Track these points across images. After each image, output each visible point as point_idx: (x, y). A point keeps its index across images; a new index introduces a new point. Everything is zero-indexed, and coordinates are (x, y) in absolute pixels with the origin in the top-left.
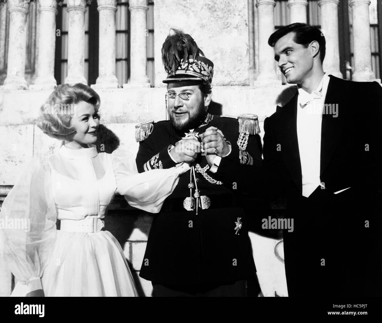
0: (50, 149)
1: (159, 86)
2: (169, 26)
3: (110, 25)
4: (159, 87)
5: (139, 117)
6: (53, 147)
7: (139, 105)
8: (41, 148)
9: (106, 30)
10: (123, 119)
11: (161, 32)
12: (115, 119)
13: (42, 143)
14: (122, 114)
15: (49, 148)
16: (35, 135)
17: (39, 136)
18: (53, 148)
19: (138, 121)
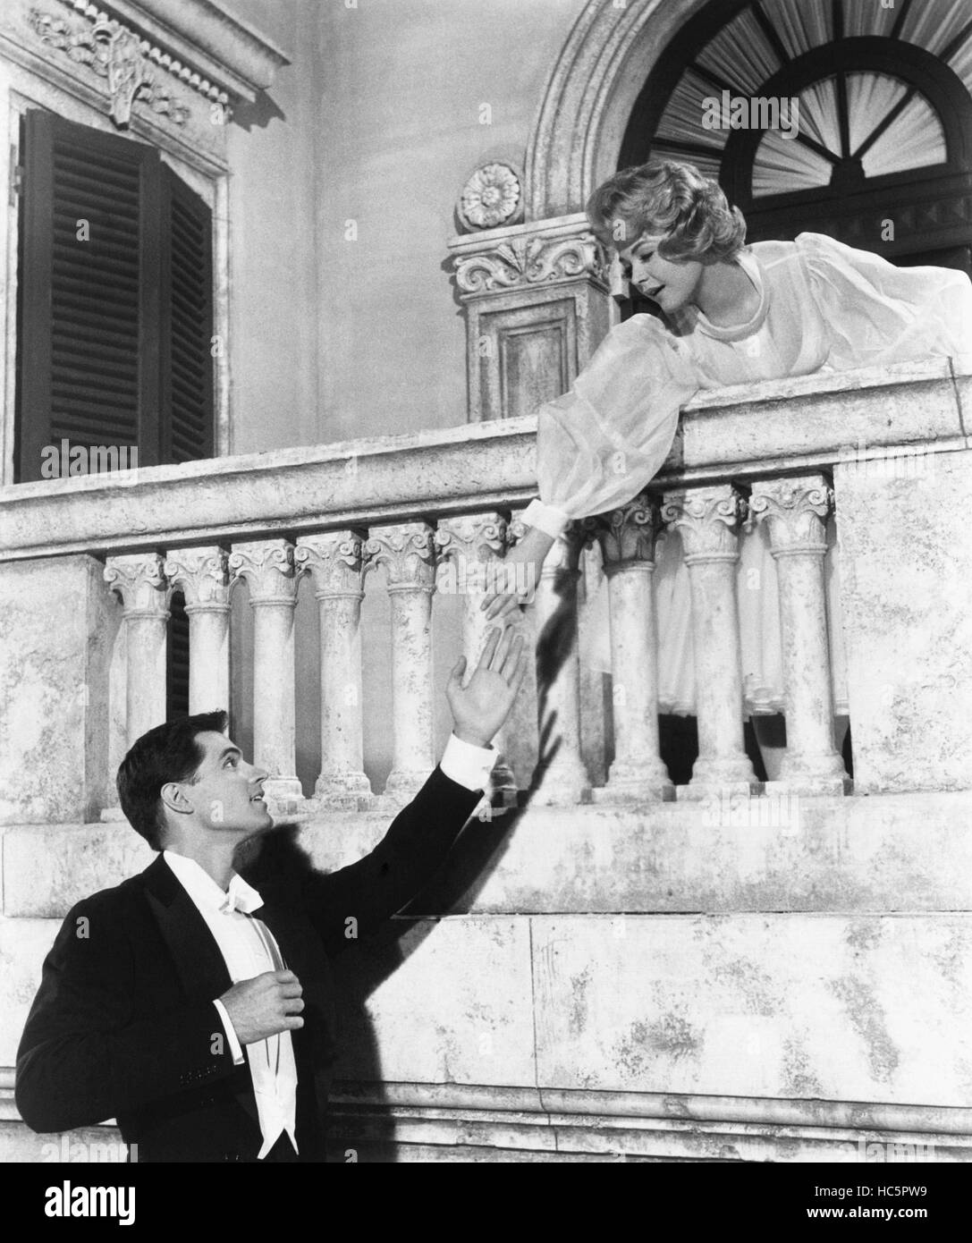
0: (575, 986)
1: (867, 791)
2: (884, 606)
3: (719, 609)
4: (866, 795)
5: (814, 887)
6: (582, 981)
7: (812, 851)
8: (551, 984)
9: (709, 622)
10: (768, 892)
11: (863, 627)
12: (745, 892)
13: (554, 972)
14: (764, 877)
15: (571, 986)
16: (534, 947)
17: (545, 951)
18: (583, 984)
19: (812, 897)
